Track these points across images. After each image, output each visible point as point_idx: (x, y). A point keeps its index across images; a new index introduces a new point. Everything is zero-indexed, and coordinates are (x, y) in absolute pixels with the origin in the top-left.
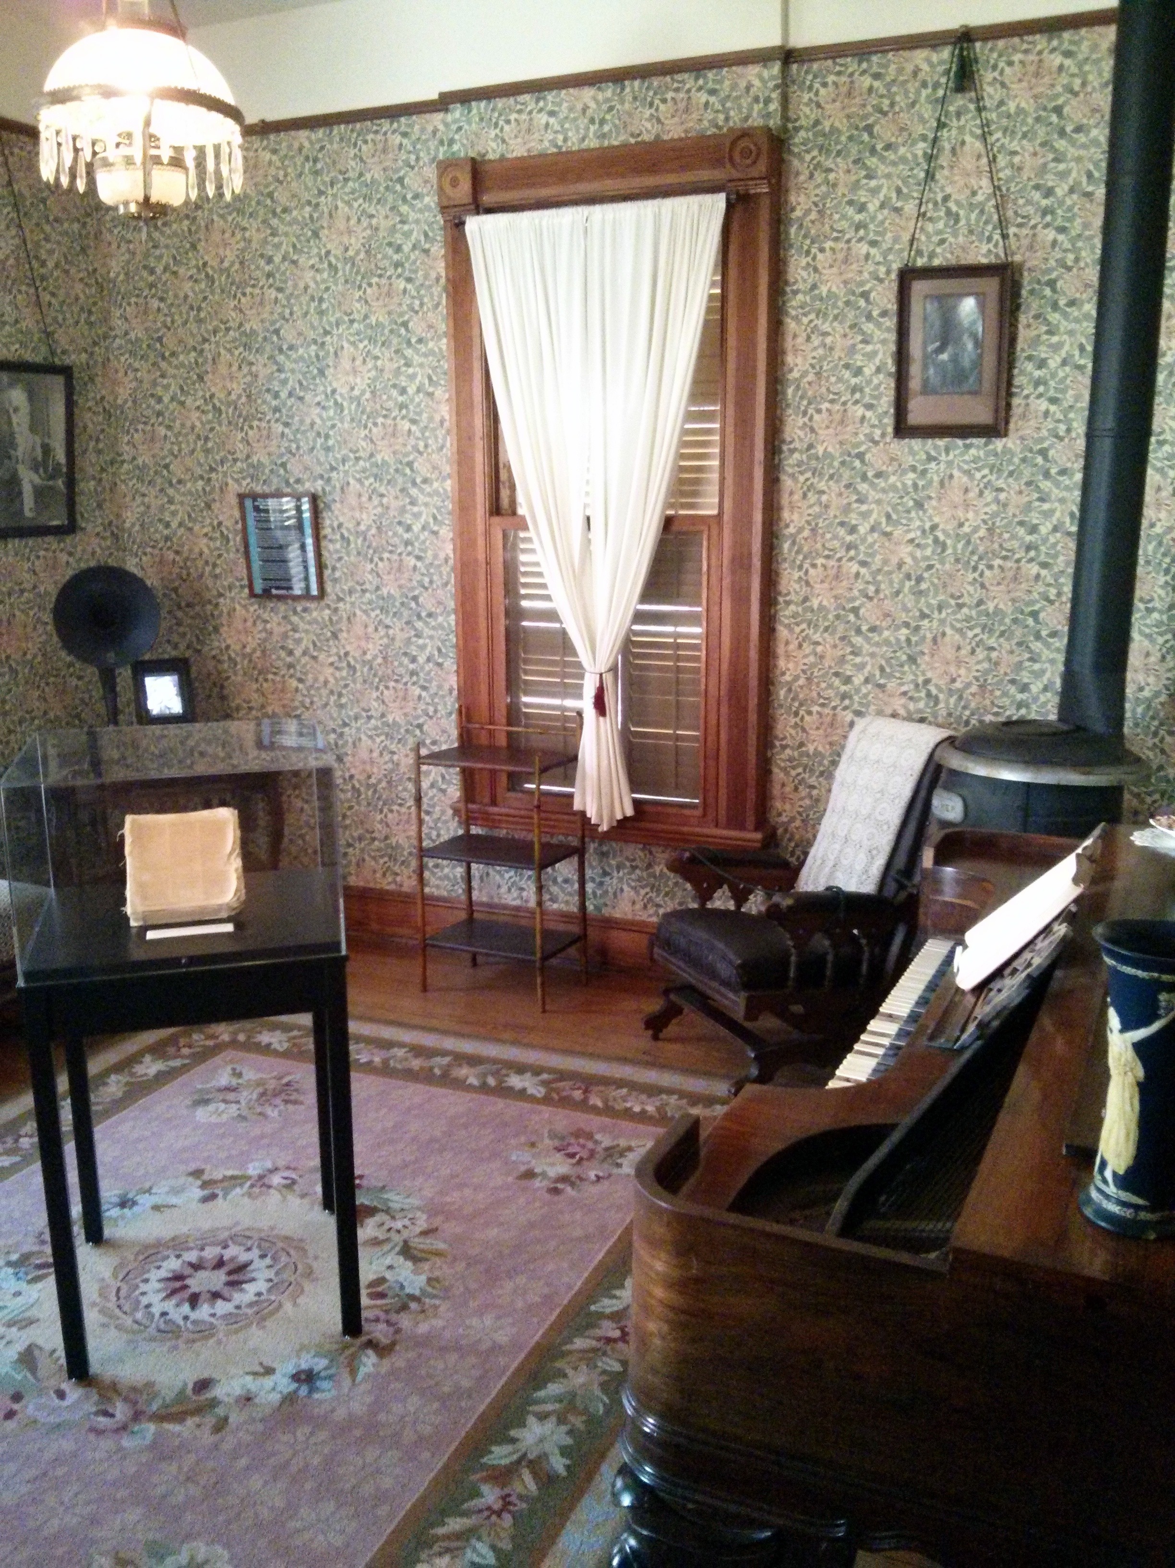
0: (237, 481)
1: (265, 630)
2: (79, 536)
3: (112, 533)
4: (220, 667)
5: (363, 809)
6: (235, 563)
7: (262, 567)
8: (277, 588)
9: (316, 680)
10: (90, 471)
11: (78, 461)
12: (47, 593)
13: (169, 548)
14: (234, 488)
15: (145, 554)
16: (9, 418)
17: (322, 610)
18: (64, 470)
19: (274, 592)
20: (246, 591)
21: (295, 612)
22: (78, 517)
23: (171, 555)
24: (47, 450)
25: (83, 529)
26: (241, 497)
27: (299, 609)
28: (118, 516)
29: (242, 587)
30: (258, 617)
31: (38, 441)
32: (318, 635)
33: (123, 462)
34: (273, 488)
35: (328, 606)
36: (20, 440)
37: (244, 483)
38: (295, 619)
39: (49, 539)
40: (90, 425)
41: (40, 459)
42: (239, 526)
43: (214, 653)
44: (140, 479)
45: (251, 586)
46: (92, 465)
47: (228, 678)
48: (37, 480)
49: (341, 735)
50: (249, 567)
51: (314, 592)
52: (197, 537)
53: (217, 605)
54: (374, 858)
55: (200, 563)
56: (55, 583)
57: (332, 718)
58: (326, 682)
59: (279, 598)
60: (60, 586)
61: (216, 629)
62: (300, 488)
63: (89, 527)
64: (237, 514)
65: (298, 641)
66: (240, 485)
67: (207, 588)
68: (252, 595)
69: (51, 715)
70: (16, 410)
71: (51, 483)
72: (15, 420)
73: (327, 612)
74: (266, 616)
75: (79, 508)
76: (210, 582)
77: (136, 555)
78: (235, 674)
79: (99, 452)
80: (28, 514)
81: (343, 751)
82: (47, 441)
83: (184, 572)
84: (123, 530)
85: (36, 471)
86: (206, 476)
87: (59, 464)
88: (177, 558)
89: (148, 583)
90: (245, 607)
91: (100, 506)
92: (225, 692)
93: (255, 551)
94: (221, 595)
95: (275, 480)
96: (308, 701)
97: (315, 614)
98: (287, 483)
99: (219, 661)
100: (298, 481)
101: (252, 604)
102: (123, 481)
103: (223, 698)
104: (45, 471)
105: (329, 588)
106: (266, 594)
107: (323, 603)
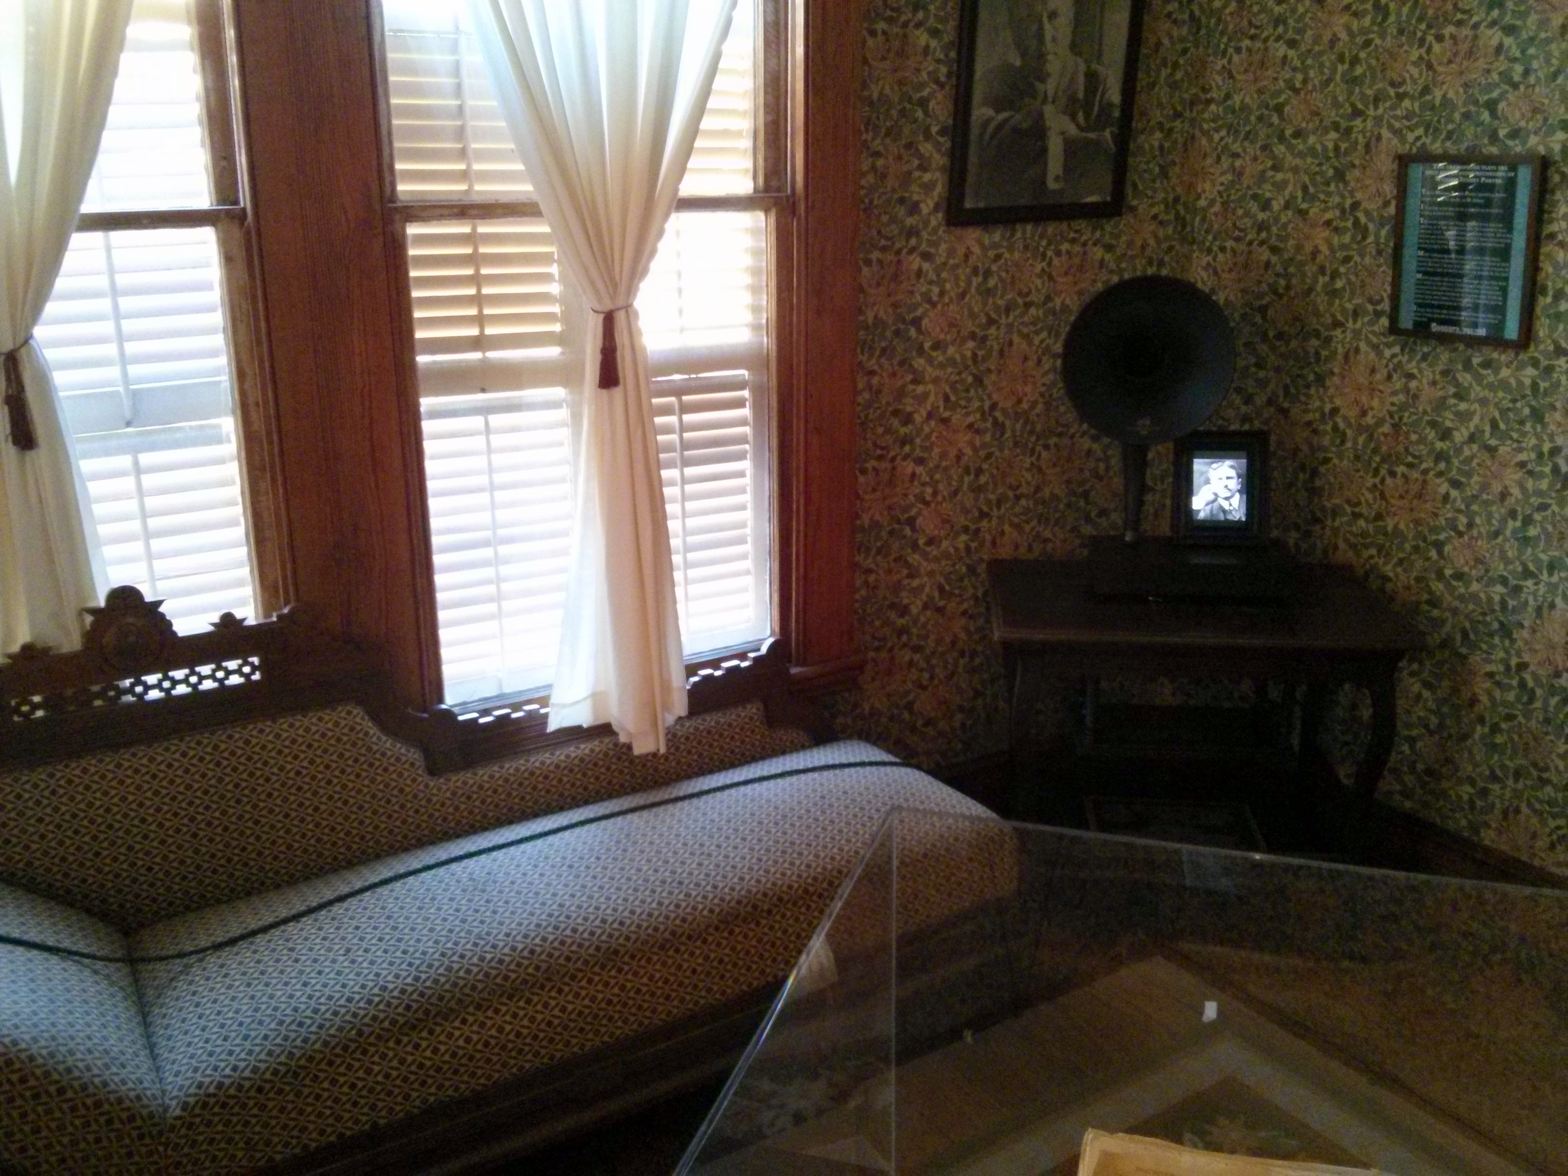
0: (1397, 132)
1: (1406, 390)
2: (1127, 219)
3: (1177, 216)
4: (1315, 440)
5: (1533, 724)
6: (1372, 274)
7: (1419, 283)
8: (1442, 322)
9: (1485, 487)
10: (1157, 116)
11: (1141, 99)
12: (1065, 308)
13: (1262, 243)
14: (1390, 143)
15: (1223, 249)
16: (1041, 28)
17: (1521, 366)
18: (1117, 113)
19: (1435, 328)
20: (1385, 321)
21: (1467, 366)
22: (1129, 191)
23: (1264, 254)
24: (1092, 79)
25: (1133, 209)
26: (1404, 161)
27: (1476, 361)
28: (1191, 186)
29: (1378, 314)
30: (1399, 366)
31: (1082, 67)
32: (1504, 412)
33: (1209, 102)
34: (1463, 147)
35: (1535, 363)
36: (1053, 66)
37: (1410, 137)
38: (1465, 378)
39: (1081, 224)
40: (1166, 41)
41: (1081, 95)
42: (1392, 210)
43: (1310, 417)
44: (1232, 130)
45: (1394, 318)
46: (1160, 105)
47: (1327, 460)
48: (1072, 130)
49: (1517, 590)
50: (1396, 284)
51: (1512, 331)
52: (1313, 226)
53: (1328, 340)
54: (1539, 813)
55: (1310, 269)
56: (1080, 293)
57: (1503, 556)
58: (1504, 495)
59: (1442, 339)
60: (1087, 298)
61: (1320, 380)
62: (1516, 147)
63: (1142, 207)
64: (1389, 189)
65: (1464, 417)
66: (1403, 140)
67: (1317, 314)
68: (1394, 329)
69: (1046, 493)
70: (1053, 15)
71: (1092, 135)
72: (1048, 30)
73: (1530, 371)
74: (1412, 367)
75: (1132, 176)
76: (1321, 301)
77: (1209, 251)
78: (1340, 456)
79: (1174, 86)
80: (1052, 185)
81: (1514, 618)
82: (1094, 66)
83: (1282, 282)
84: (1195, 211)
85: (1073, 117)
86: (1344, 124)
87: (1111, 105)
88: (1274, 259)
89: (1220, 298)
90: (1375, 347)
91: (1164, 174)
92: (1318, 483)
93: (1411, 255)
94: (1336, 324)
95: (1470, 131)
96: (1463, 520)
97: (1505, 373)
98: (1494, 137)
99: (1315, 432)
100: (1515, 134)
101: (1389, 346)
102: (1206, 133)
103: (1314, 492)
104: (1087, 115)
105: (1542, 328)
106: (1421, 330)
107: (1523, 356)
